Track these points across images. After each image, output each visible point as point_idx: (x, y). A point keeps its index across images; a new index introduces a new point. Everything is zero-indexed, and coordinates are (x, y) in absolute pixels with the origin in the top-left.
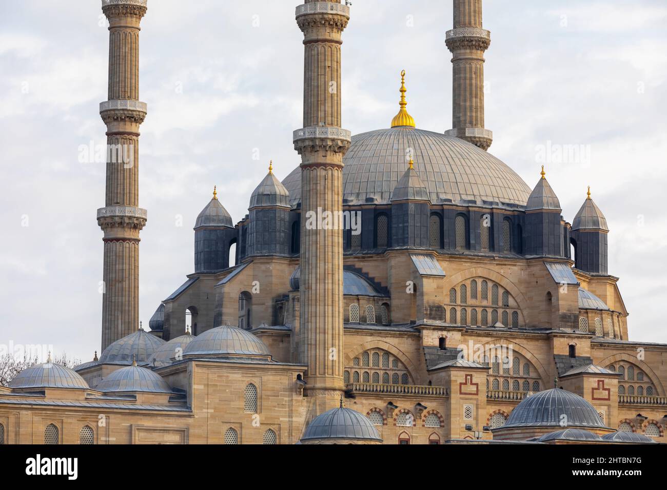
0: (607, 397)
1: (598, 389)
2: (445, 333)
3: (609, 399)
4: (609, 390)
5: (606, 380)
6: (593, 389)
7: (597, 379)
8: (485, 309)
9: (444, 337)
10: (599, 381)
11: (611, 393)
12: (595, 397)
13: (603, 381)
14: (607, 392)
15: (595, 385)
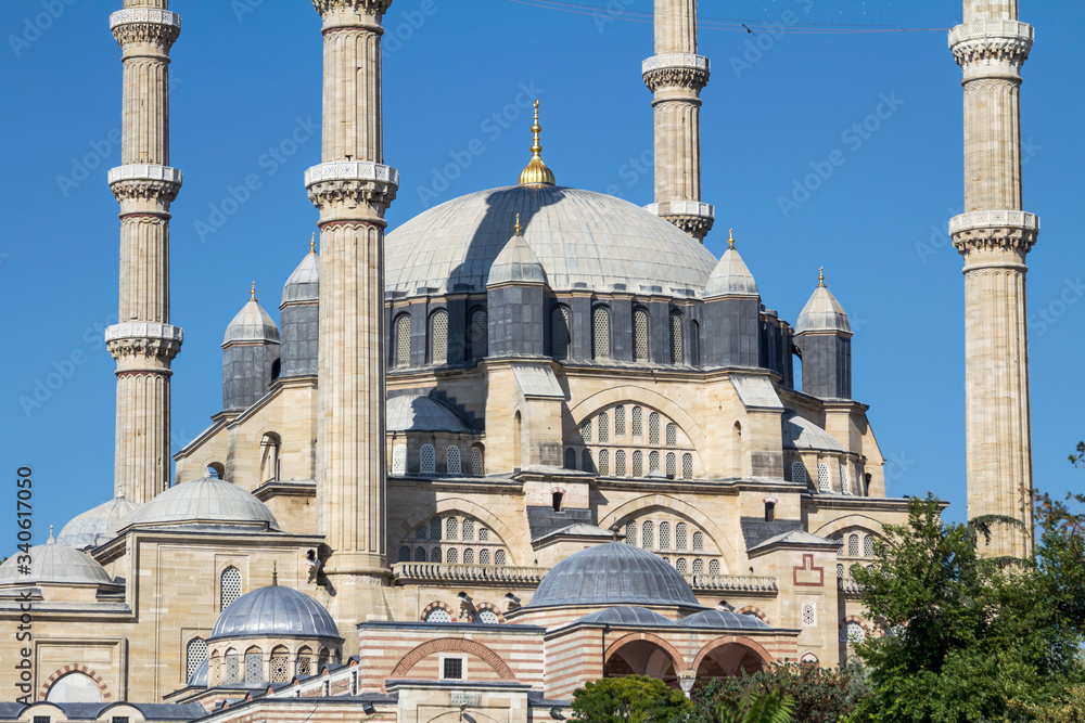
0: (819, 582)
1: (803, 568)
2: (562, 486)
3: (821, 584)
4: (821, 569)
5: (817, 555)
6: (796, 568)
7: (801, 553)
8: (638, 451)
9: (561, 491)
10: (805, 556)
11: (825, 575)
12: (798, 581)
13: (811, 556)
14: (818, 573)
15: (800, 563)
